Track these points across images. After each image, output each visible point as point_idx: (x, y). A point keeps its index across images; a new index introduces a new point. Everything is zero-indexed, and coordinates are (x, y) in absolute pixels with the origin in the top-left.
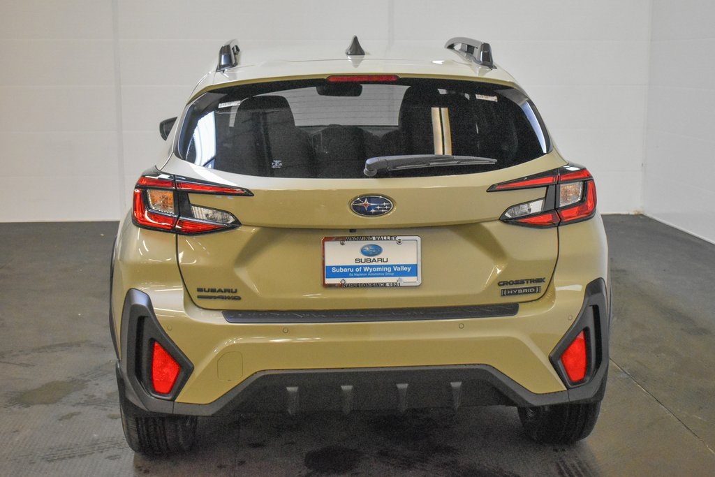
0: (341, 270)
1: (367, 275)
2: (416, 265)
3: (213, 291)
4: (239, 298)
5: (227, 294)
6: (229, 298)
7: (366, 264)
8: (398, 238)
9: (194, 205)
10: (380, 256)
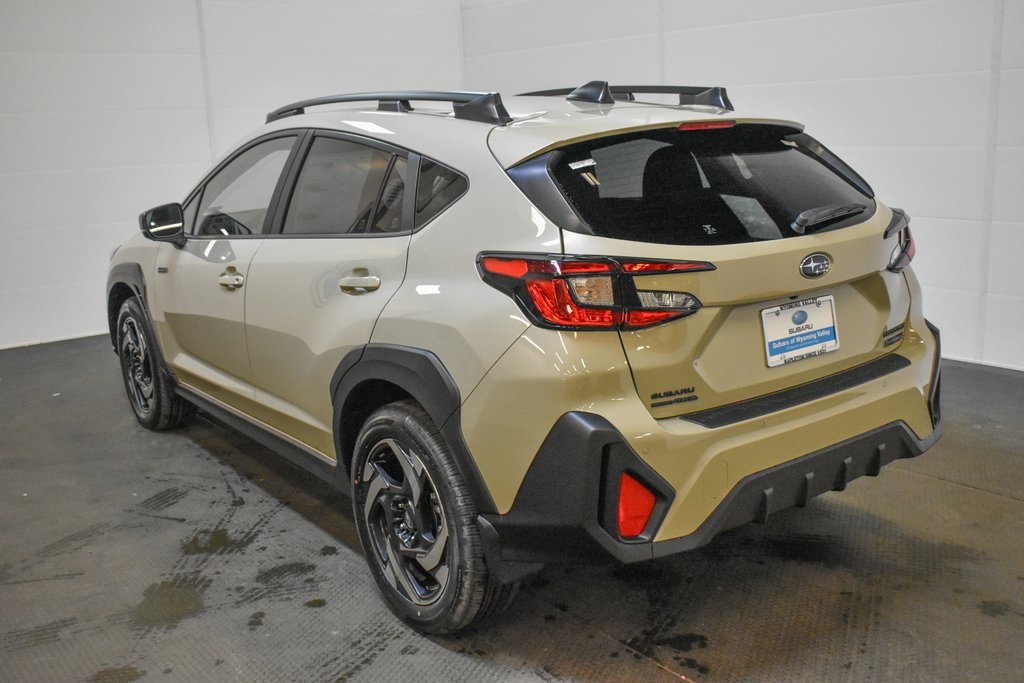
0: (780, 345)
1: (799, 346)
2: (834, 327)
3: (669, 394)
4: (696, 398)
5: (683, 396)
6: (686, 400)
7: (798, 334)
8: (818, 299)
9: (640, 291)
10: (806, 324)
